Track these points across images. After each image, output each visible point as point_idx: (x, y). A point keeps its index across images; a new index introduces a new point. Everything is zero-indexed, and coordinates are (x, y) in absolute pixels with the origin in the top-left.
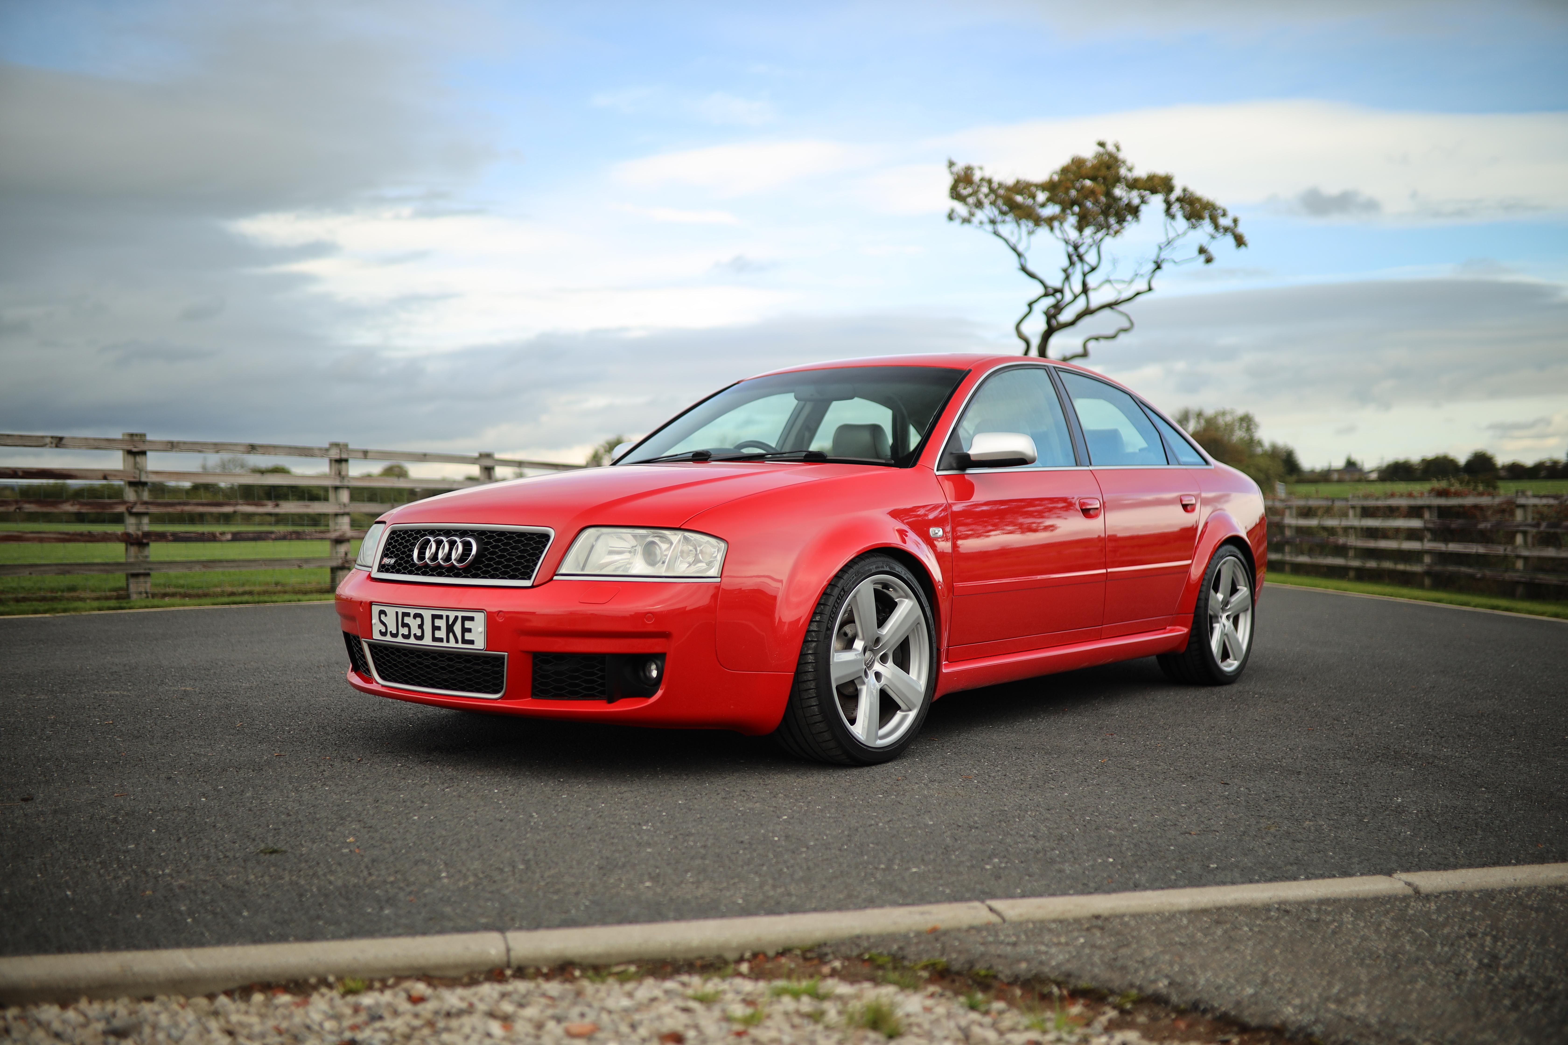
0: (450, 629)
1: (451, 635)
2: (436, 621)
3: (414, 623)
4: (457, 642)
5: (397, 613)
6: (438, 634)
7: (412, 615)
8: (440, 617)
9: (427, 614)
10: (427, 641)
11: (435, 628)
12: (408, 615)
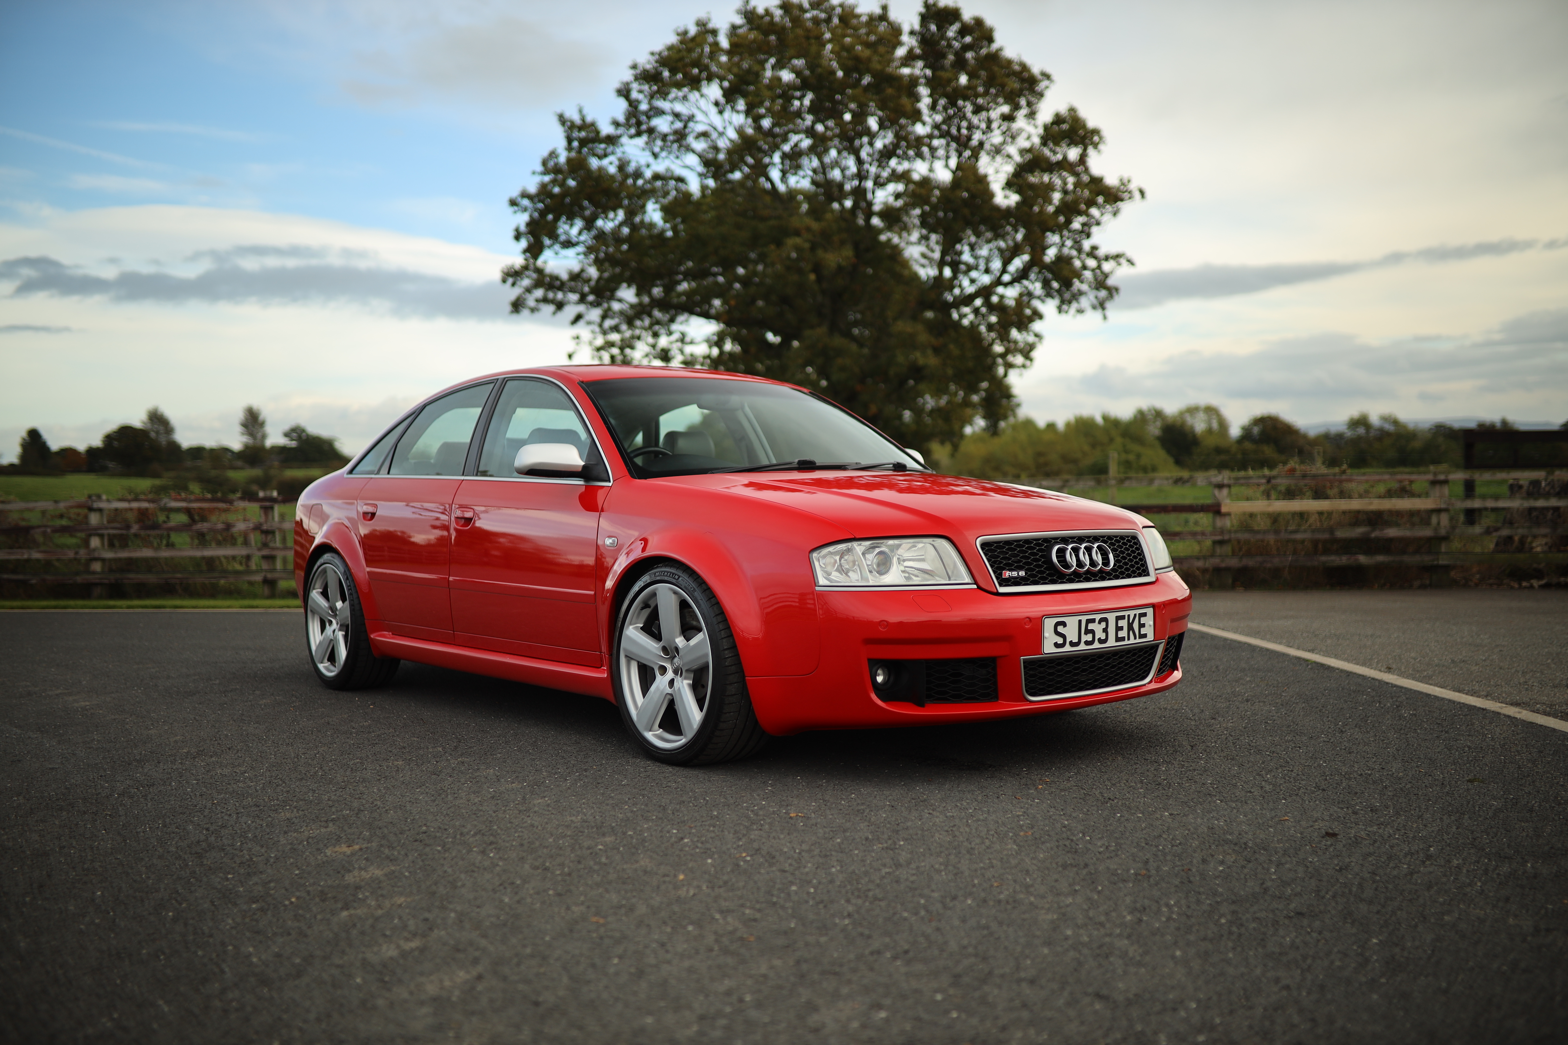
0: (1130, 627)
1: (1131, 632)
2: (1119, 622)
3: (1098, 628)
4: (1135, 638)
5: (1080, 621)
6: (1121, 634)
7: (1097, 621)
8: (1123, 617)
9: (1111, 617)
10: (1111, 642)
11: (1119, 629)
12: (1093, 621)
